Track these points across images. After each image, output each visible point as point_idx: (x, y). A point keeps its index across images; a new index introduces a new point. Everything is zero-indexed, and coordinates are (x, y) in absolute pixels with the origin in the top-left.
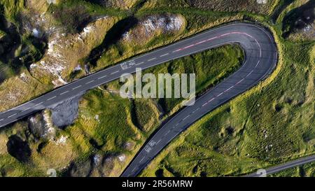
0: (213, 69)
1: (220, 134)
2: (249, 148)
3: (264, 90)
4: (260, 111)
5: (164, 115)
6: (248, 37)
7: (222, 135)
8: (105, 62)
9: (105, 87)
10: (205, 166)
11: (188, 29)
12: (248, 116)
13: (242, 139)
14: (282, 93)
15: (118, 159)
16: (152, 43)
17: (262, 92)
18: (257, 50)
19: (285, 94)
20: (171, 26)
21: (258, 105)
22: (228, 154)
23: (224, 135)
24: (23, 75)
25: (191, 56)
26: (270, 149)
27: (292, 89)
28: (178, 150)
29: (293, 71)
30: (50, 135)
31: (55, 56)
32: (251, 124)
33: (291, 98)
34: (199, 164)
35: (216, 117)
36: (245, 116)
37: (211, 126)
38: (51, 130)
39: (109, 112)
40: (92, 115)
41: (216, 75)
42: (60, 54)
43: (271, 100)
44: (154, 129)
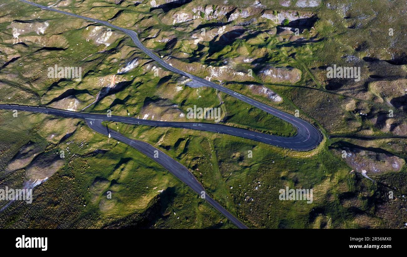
0: (271, 126)
1: (234, 155)
2: (237, 184)
3: (286, 158)
4: (271, 166)
5: (222, 122)
6: (307, 131)
7: (234, 157)
8: (231, 87)
9: (219, 92)
10: (203, 163)
11: (279, 105)
12: (260, 162)
13: (241, 172)
14: (296, 171)
15: (180, 114)
16: (257, 97)
17: (284, 158)
18: (305, 138)
19: (298, 173)
20: (273, 97)
21: (273, 162)
22: (222, 173)
23: (235, 158)
24: (204, 66)
25: (267, 113)
26: (249, 201)
27: (305, 175)
28: (204, 140)
29: (317, 166)
30: (180, 83)
31: (220, 70)
32: (256, 169)
33: (299, 180)
34: (202, 158)
35: (243, 144)
36: (259, 160)
37: (235, 146)
38: (183, 83)
39: (206, 99)
40: (201, 94)
41: (269, 129)
42: (223, 72)
43: (285, 167)
44: (210, 122)
